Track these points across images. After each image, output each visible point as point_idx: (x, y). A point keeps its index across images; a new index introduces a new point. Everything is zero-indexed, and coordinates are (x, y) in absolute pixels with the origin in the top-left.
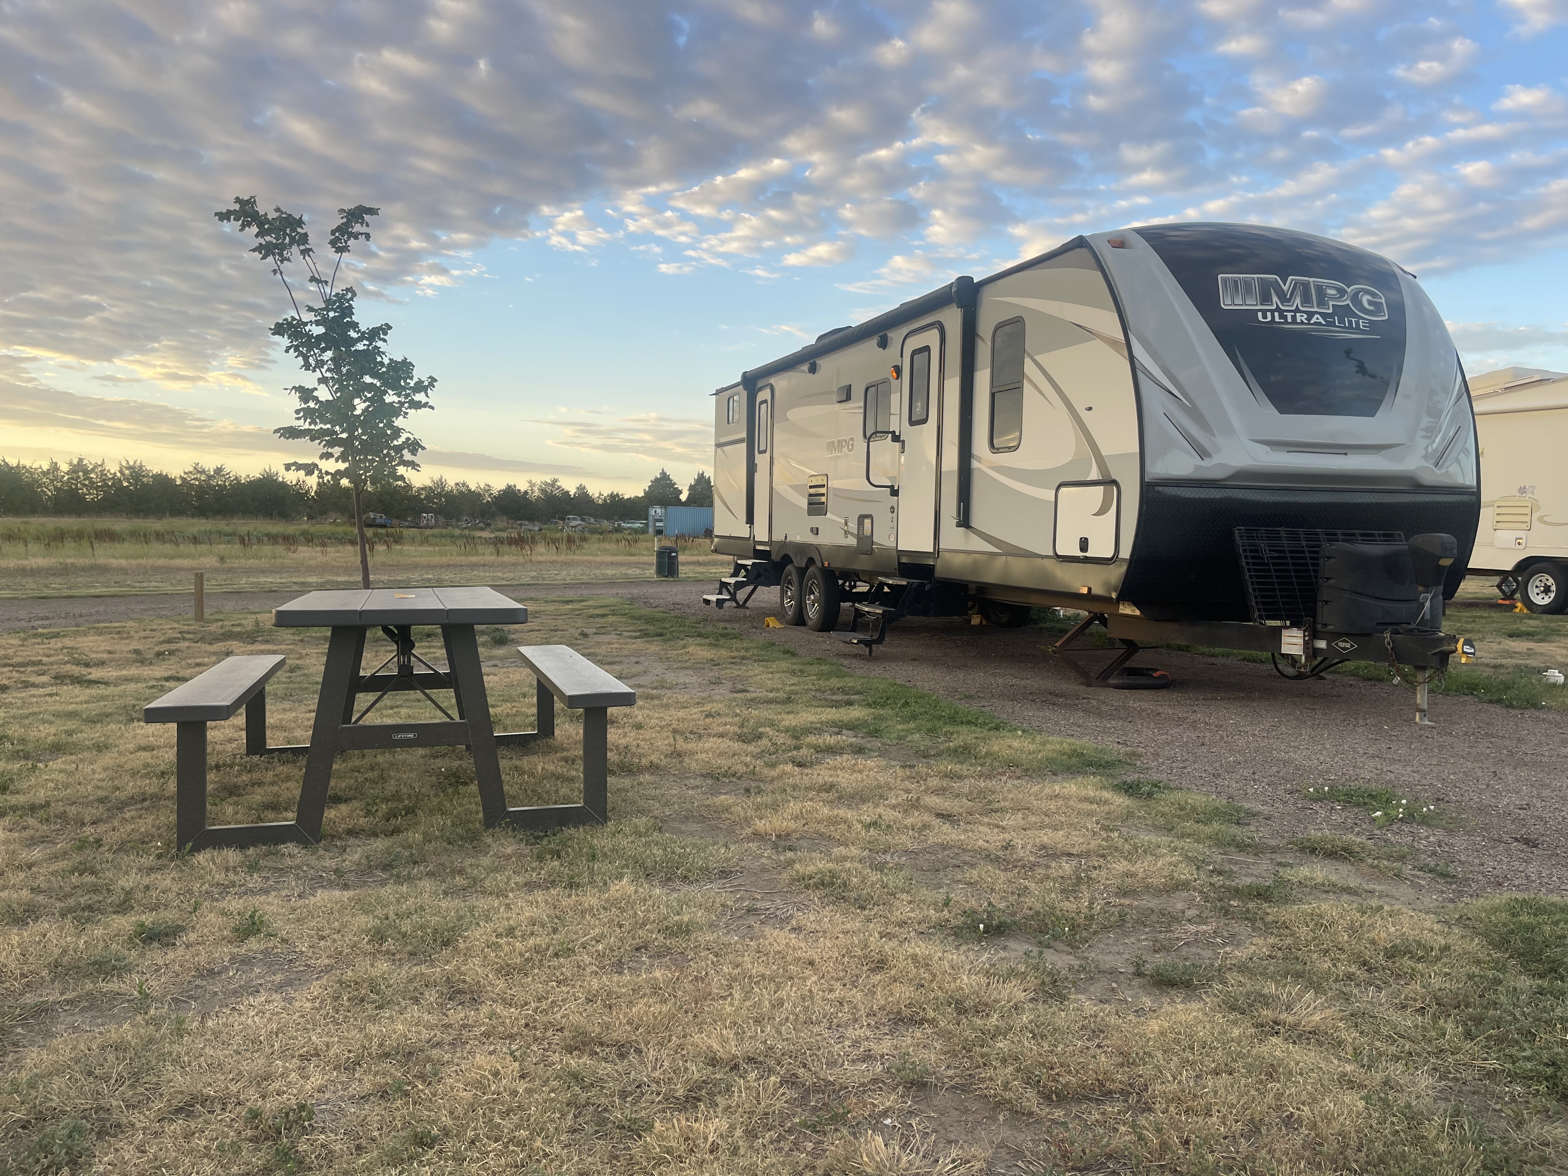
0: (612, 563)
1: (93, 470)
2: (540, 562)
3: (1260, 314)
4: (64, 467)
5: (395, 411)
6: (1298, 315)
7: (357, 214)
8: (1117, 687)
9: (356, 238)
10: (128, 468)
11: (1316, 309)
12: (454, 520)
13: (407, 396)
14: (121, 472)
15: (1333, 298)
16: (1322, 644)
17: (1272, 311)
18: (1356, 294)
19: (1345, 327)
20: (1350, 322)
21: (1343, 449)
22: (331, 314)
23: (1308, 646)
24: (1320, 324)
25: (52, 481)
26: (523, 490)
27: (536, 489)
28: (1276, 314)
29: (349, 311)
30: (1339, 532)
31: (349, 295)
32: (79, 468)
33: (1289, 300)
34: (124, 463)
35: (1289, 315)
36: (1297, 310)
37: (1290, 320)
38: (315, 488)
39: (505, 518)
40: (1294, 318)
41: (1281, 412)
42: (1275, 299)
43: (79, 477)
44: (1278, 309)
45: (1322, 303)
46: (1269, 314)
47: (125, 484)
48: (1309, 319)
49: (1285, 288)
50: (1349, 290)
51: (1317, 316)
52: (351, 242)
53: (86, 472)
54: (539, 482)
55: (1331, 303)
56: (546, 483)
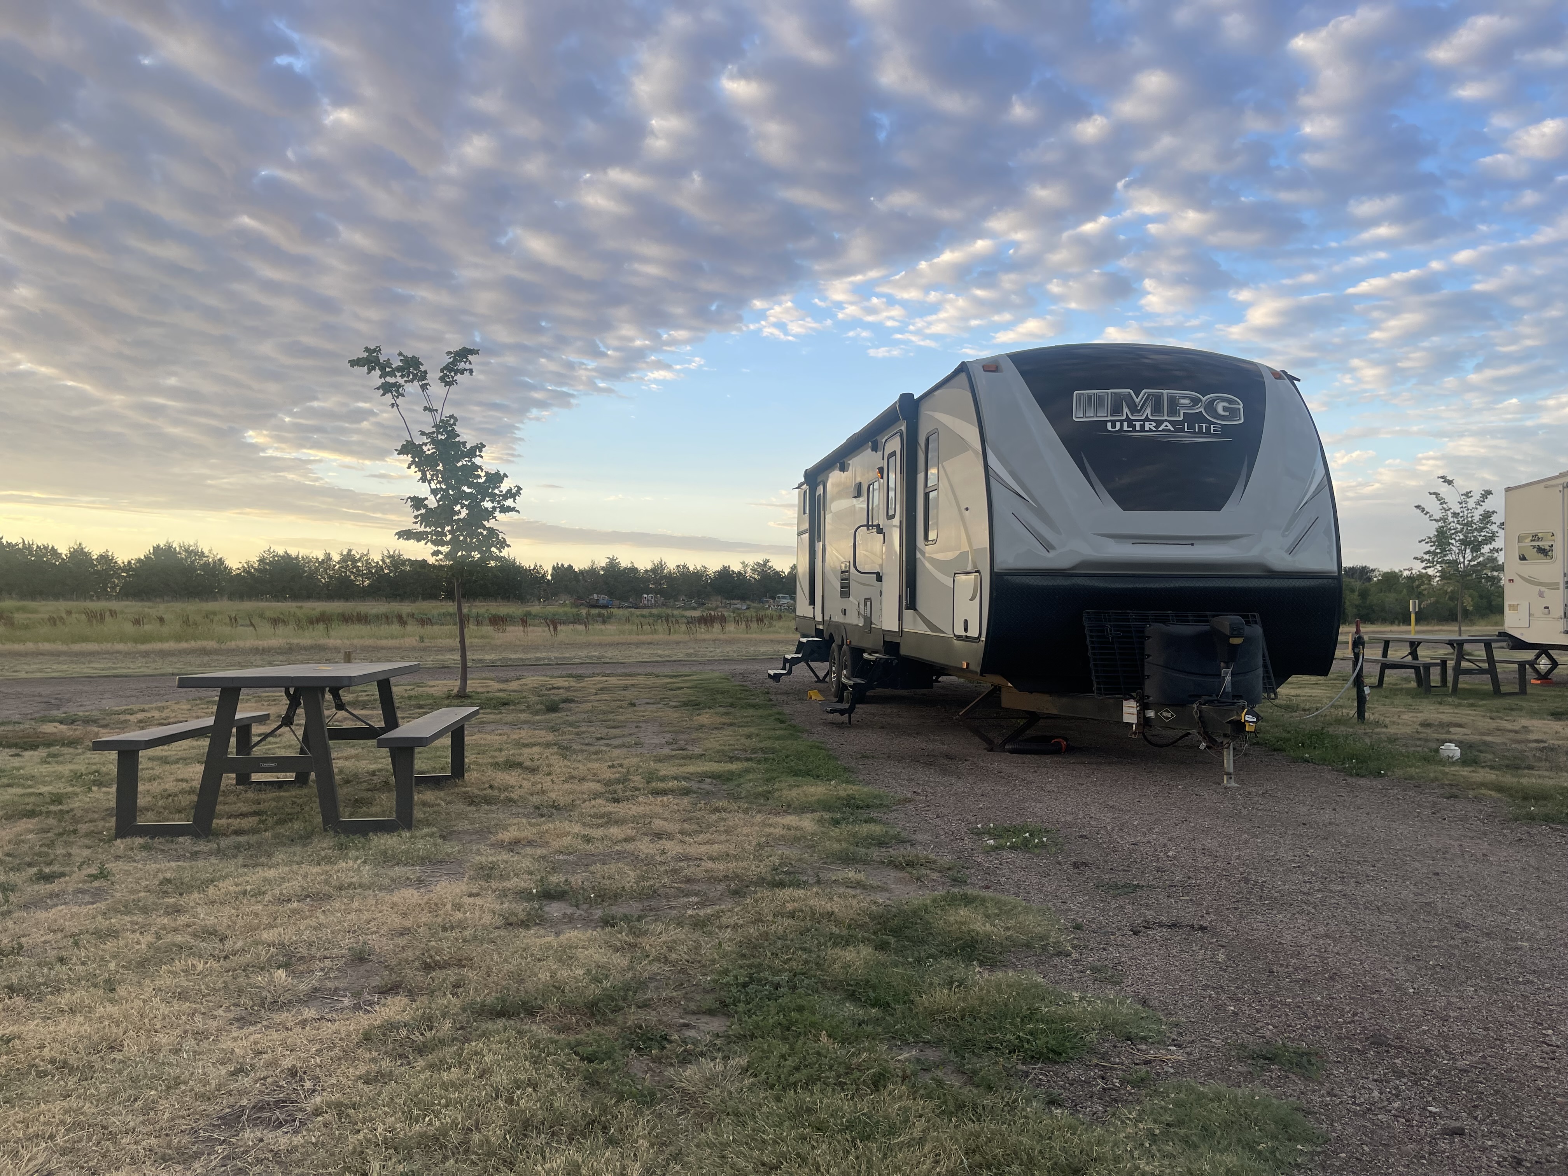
0: (772, 641)
1: (360, 559)
2: (704, 640)
3: (1109, 424)
4: (336, 558)
5: (489, 514)
6: (1147, 424)
7: (464, 354)
8: (1012, 752)
9: (462, 373)
10: (389, 557)
11: (1166, 418)
12: (672, 601)
13: (499, 502)
14: (383, 560)
15: (1184, 407)
16: (1151, 714)
17: (1122, 422)
18: (1212, 401)
19: (1195, 432)
20: (1200, 428)
21: (1189, 540)
22: (440, 437)
23: (1141, 713)
24: (1169, 430)
25: (326, 570)
26: (736, 570)
27: (749, 570)
28: (1125, 424)
29: (453, 434)
30: (1189, 613)
31: (452, 421)
32: (348, 558)
33: (1139, 411)
34: (386, 553)
35: (1138, 424)
36: (1147, 419)
37: (1138, 428)
38: (550, 572)
39: (719, 598)
40: (1142, 427)
41: (1125, 509)
42: (1126, 410)
43: (348, 566)
44: (1128, 419)
45: (1172, 411)
46: (1118, 424)
47: (386, 571)
48: (1157, 427)
49: (1137, 400)
50: (1204, 399)
51: (1165, 424)
52: (459, 377)
53: (354, 561)
54: (751, 563)
55: (1182, 412)
56: (759, 564)
